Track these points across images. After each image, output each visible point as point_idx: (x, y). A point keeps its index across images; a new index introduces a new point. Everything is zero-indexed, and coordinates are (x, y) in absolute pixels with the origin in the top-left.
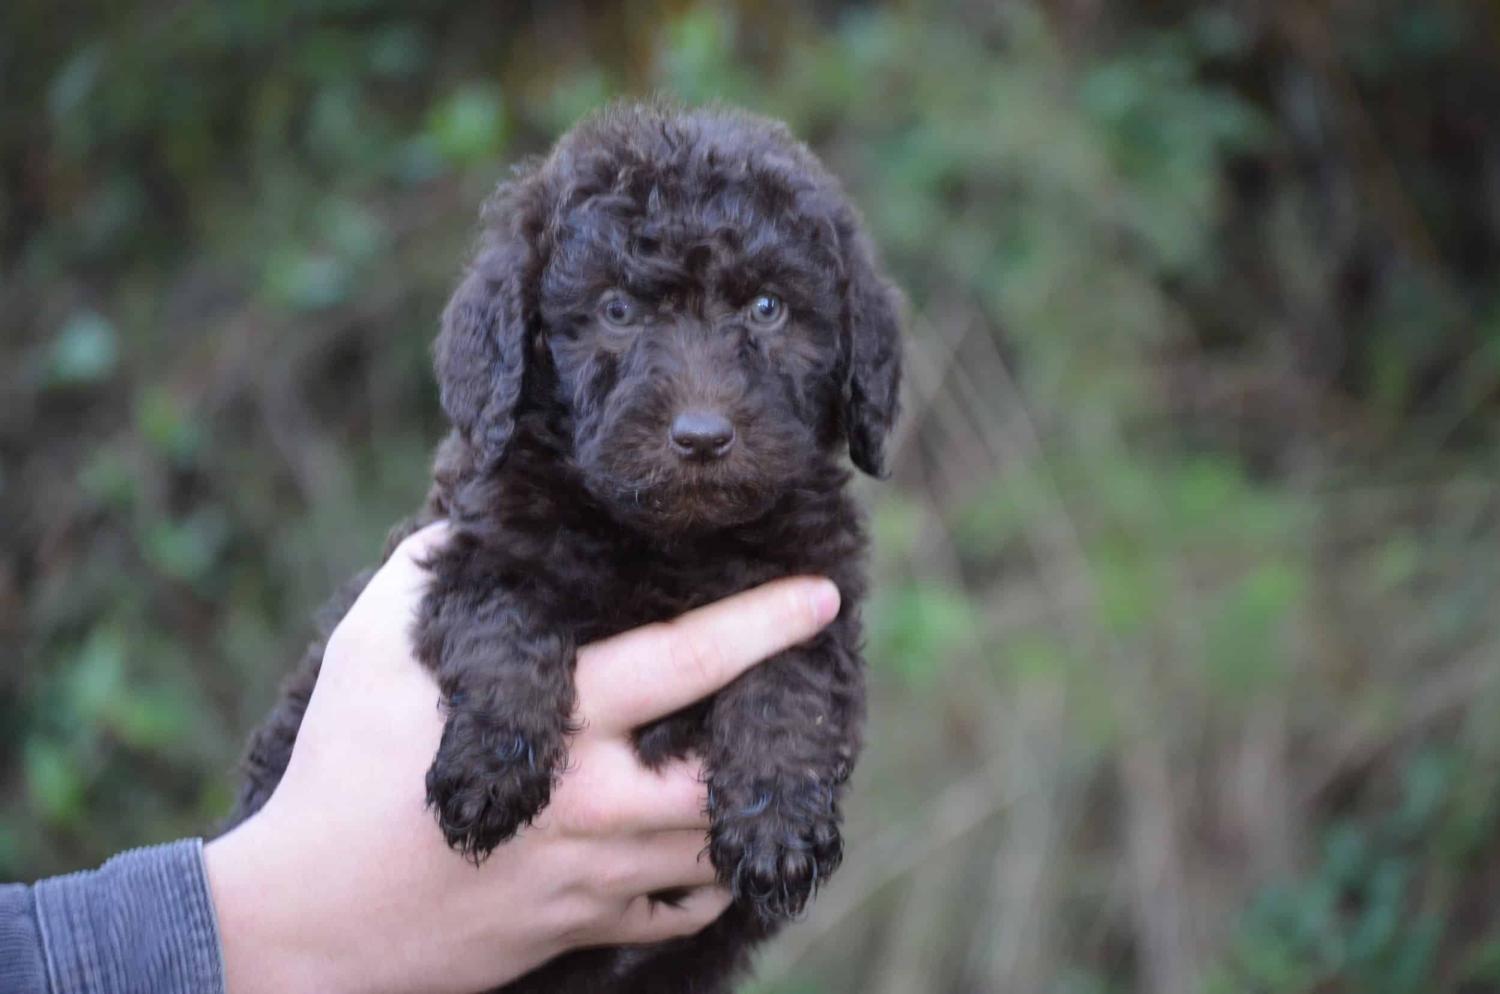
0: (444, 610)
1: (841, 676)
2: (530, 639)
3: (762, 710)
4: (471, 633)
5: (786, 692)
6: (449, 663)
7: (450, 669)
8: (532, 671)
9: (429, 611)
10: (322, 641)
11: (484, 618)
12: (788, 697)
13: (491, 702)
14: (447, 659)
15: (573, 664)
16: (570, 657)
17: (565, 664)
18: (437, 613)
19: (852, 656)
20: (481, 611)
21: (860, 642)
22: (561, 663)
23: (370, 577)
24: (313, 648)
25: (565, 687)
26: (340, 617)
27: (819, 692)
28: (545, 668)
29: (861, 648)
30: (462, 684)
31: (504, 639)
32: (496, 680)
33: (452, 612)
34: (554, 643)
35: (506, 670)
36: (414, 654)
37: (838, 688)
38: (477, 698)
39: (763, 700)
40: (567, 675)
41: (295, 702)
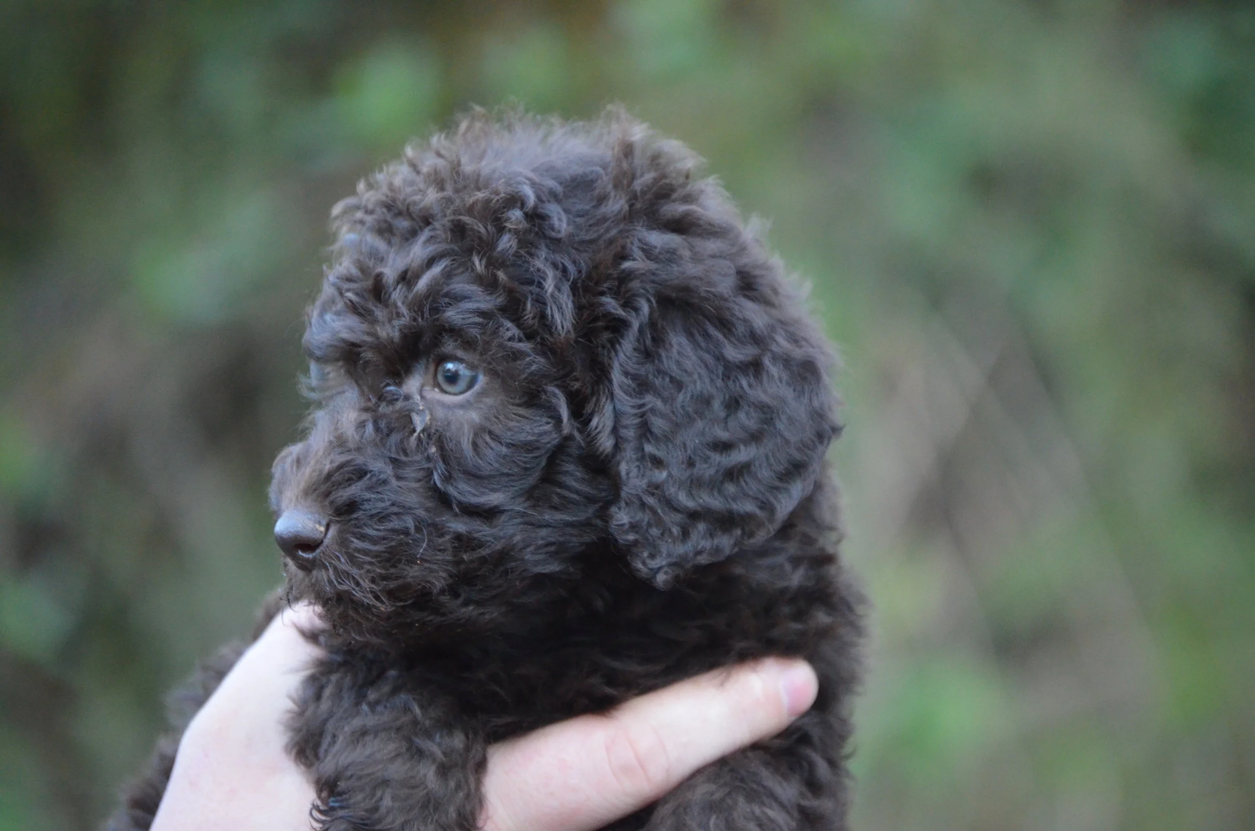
0: (327, 692)
1: (814, 786)
2: (429, 735)
3: (709, 819)
4: (357, 722)
5: (741, 800)
6: (329, 758)
7: (328, 766)
8: (428, 773)
9: (310, 693)
10: (176, 732)
11: (373, 706)
12: (742, 806)
13: (376, 809)
14: (326, 751)
15: (481, 766)
16: (478, 757)
17: (471, 764)
18: (318, 697)
19: (833, 763)
20: (372, 696)
21: (847, 749)
22: (464, 767)
23: (239, 654)
24: (163, 743)
25: (468, 796)
26: (200, 702)
27: (782, 805)
28: (444, 771)
29: (848, 757)
30: (342, 785)
31: (398, 729)
32: (385, 783)
33: (338, 695)
34: (458, 741)
35: (397, 770)
36: (288, 749)
37: (811, 803)
38: (360, 802)
39: (712, 807)
40: (472, 779)
41: (139, 813)
